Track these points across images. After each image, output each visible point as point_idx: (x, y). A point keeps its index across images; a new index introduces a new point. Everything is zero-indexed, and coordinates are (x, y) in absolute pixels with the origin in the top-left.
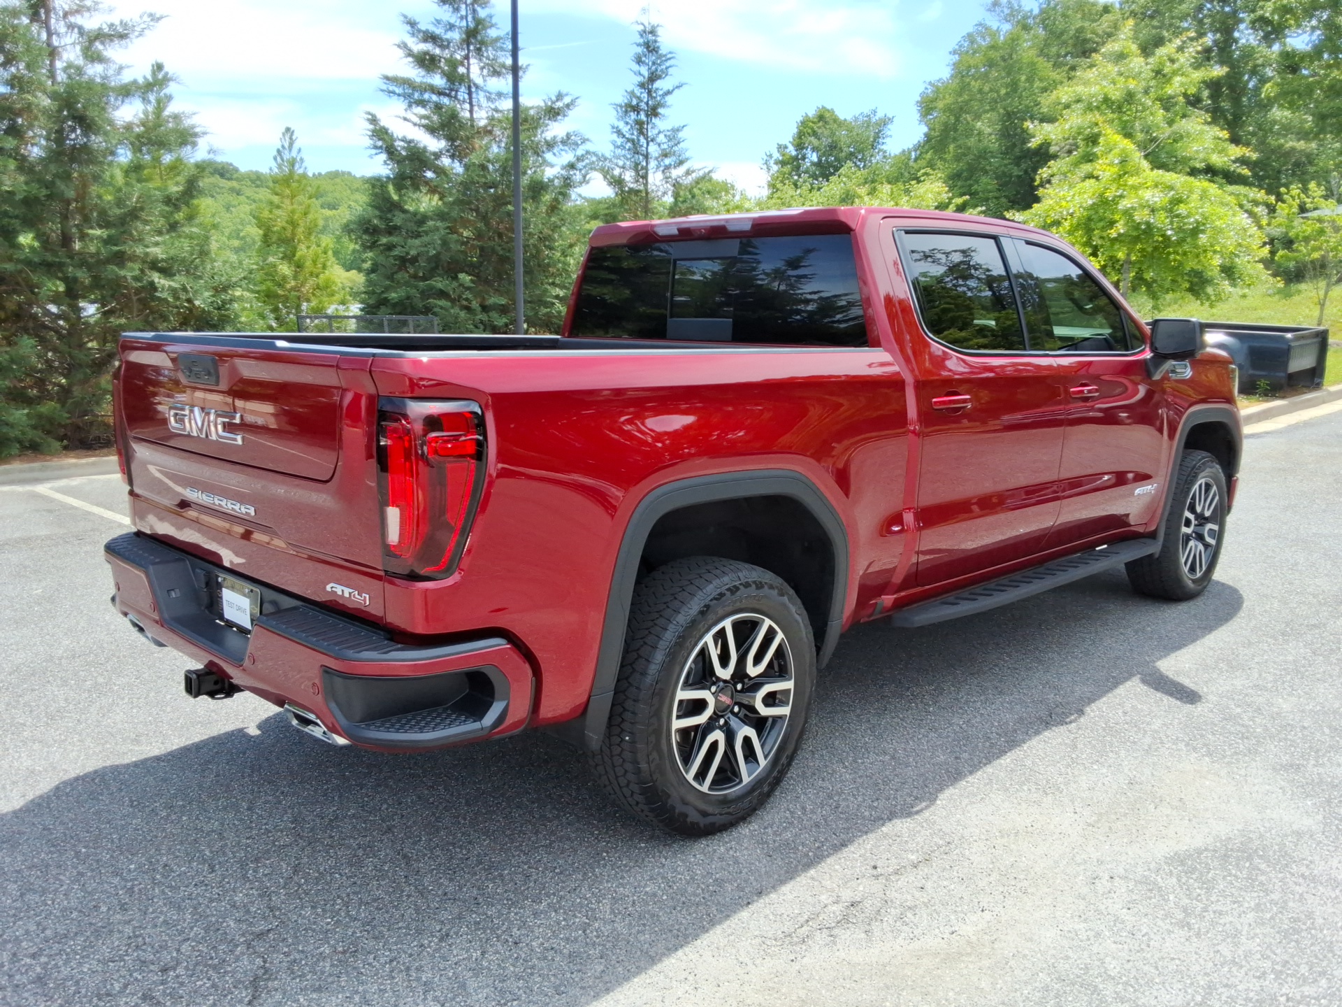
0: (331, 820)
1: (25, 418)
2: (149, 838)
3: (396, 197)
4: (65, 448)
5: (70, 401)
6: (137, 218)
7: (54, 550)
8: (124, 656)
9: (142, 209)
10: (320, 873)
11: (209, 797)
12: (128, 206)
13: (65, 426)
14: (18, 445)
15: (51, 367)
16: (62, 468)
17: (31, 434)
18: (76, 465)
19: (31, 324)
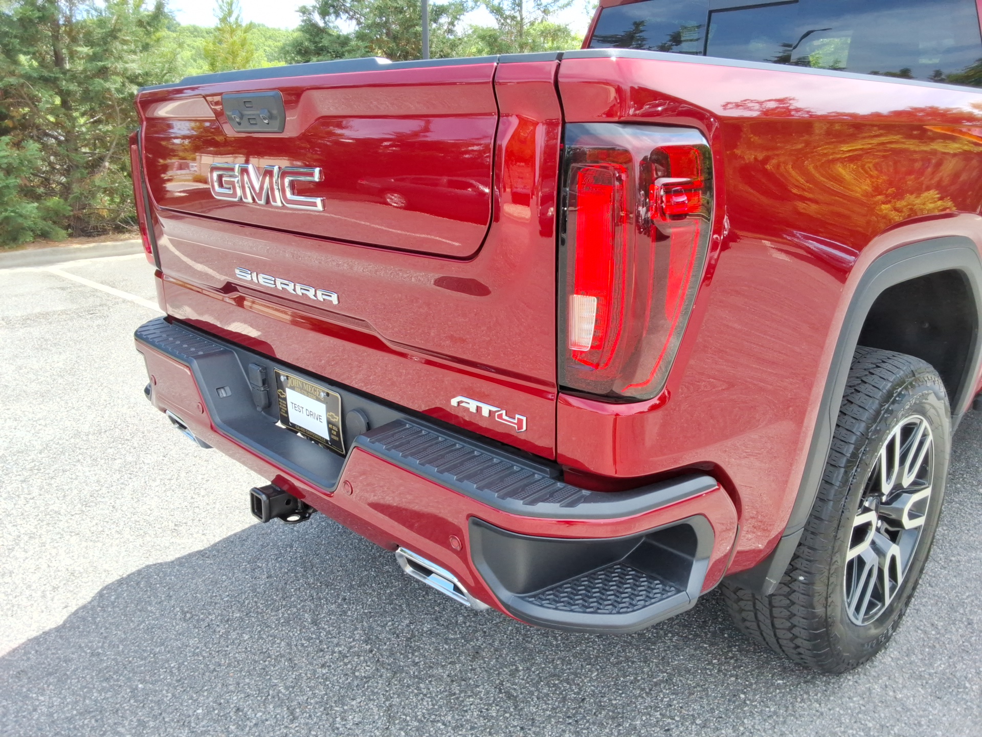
0: (408, 639)
1: (35, 211)
2: (212, 667)
3: (321, 24)
4: (71, 235)
5: (71, 196)
6: (115, 38)
7: (70, 324)
8: (149, 431)
9: (120, 30)
10: (420, 721)
11: (267, 606)
12: (108, 27)
13: (68, 218)
14: (31, 233)
15: (54, 168)
16: (69, 252)
17: (41, 224)
18: (80, 250)
19: (35, 132)
